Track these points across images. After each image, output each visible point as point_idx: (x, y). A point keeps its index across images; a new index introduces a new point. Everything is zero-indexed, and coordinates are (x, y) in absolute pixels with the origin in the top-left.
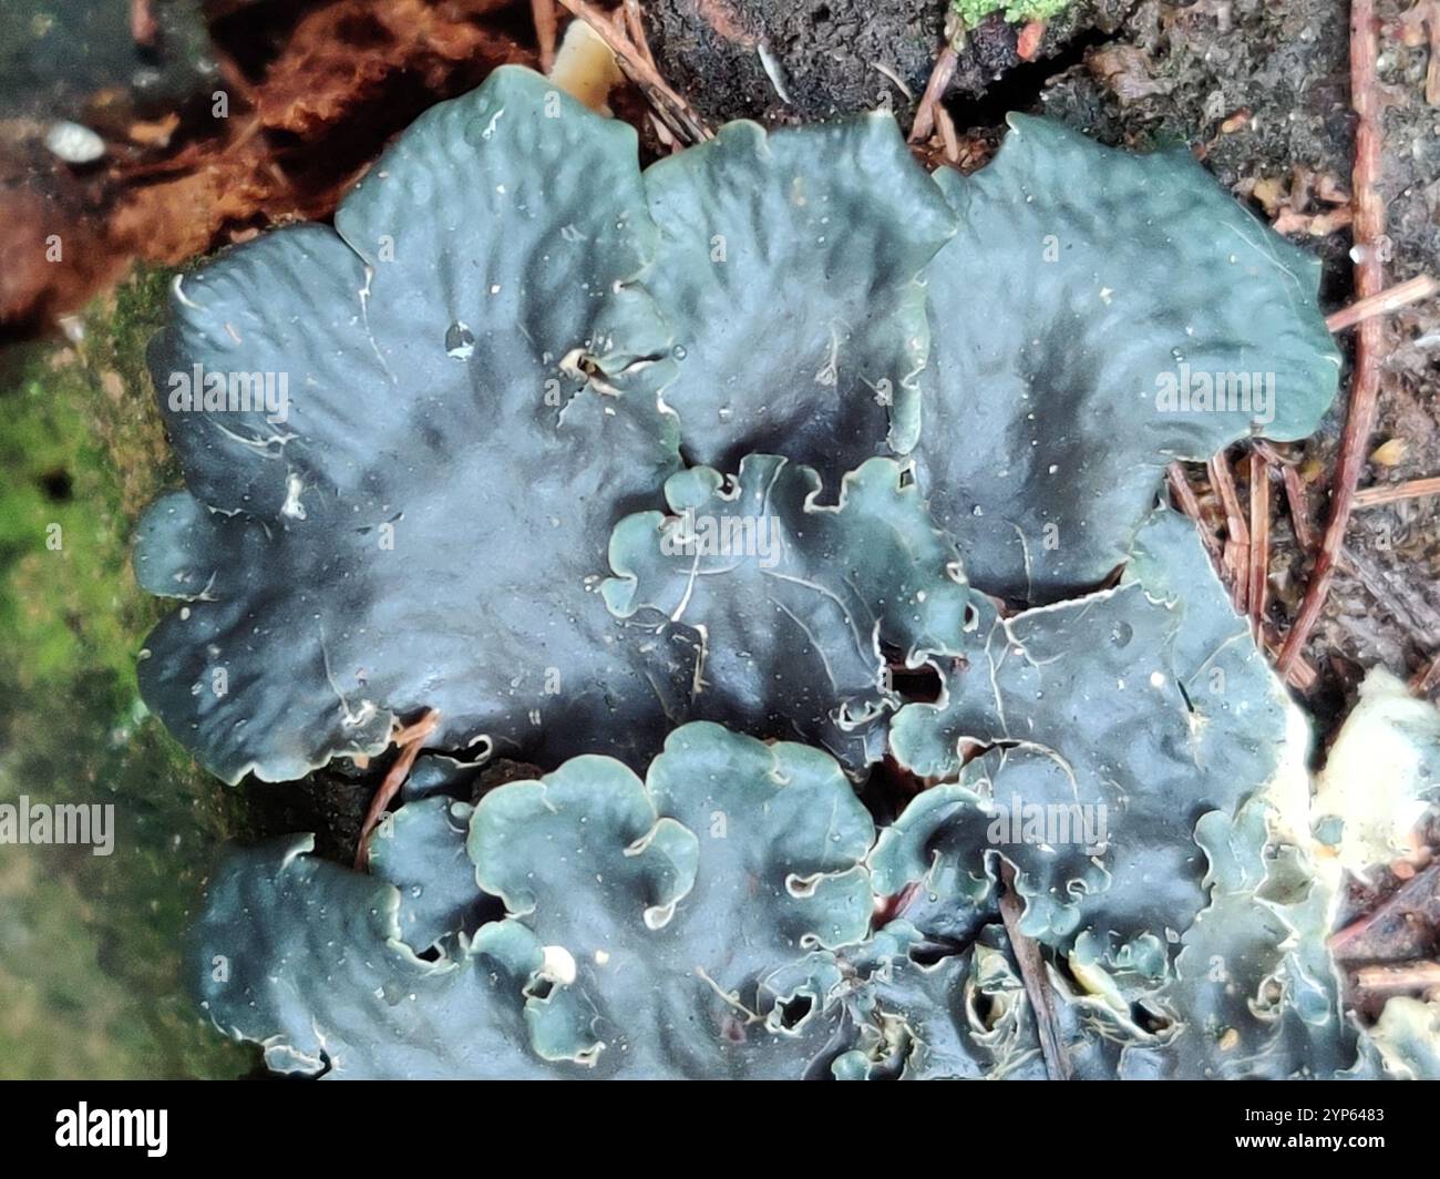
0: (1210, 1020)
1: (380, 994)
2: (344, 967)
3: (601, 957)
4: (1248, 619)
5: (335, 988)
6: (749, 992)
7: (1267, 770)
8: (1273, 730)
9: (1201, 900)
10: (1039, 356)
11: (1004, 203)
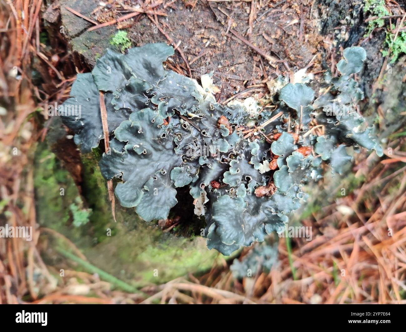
0: (209, 115)
1: (121, 161)
2: (115, 161)
3: (141, 144)
4: (183, 75)
5: (116, 164)
6: (158, 137)
7: (195, 86)
8: (193, 83)
9: (197, 102)
10: (145, 66)
11: (131, 55)
